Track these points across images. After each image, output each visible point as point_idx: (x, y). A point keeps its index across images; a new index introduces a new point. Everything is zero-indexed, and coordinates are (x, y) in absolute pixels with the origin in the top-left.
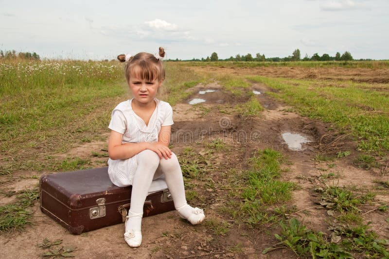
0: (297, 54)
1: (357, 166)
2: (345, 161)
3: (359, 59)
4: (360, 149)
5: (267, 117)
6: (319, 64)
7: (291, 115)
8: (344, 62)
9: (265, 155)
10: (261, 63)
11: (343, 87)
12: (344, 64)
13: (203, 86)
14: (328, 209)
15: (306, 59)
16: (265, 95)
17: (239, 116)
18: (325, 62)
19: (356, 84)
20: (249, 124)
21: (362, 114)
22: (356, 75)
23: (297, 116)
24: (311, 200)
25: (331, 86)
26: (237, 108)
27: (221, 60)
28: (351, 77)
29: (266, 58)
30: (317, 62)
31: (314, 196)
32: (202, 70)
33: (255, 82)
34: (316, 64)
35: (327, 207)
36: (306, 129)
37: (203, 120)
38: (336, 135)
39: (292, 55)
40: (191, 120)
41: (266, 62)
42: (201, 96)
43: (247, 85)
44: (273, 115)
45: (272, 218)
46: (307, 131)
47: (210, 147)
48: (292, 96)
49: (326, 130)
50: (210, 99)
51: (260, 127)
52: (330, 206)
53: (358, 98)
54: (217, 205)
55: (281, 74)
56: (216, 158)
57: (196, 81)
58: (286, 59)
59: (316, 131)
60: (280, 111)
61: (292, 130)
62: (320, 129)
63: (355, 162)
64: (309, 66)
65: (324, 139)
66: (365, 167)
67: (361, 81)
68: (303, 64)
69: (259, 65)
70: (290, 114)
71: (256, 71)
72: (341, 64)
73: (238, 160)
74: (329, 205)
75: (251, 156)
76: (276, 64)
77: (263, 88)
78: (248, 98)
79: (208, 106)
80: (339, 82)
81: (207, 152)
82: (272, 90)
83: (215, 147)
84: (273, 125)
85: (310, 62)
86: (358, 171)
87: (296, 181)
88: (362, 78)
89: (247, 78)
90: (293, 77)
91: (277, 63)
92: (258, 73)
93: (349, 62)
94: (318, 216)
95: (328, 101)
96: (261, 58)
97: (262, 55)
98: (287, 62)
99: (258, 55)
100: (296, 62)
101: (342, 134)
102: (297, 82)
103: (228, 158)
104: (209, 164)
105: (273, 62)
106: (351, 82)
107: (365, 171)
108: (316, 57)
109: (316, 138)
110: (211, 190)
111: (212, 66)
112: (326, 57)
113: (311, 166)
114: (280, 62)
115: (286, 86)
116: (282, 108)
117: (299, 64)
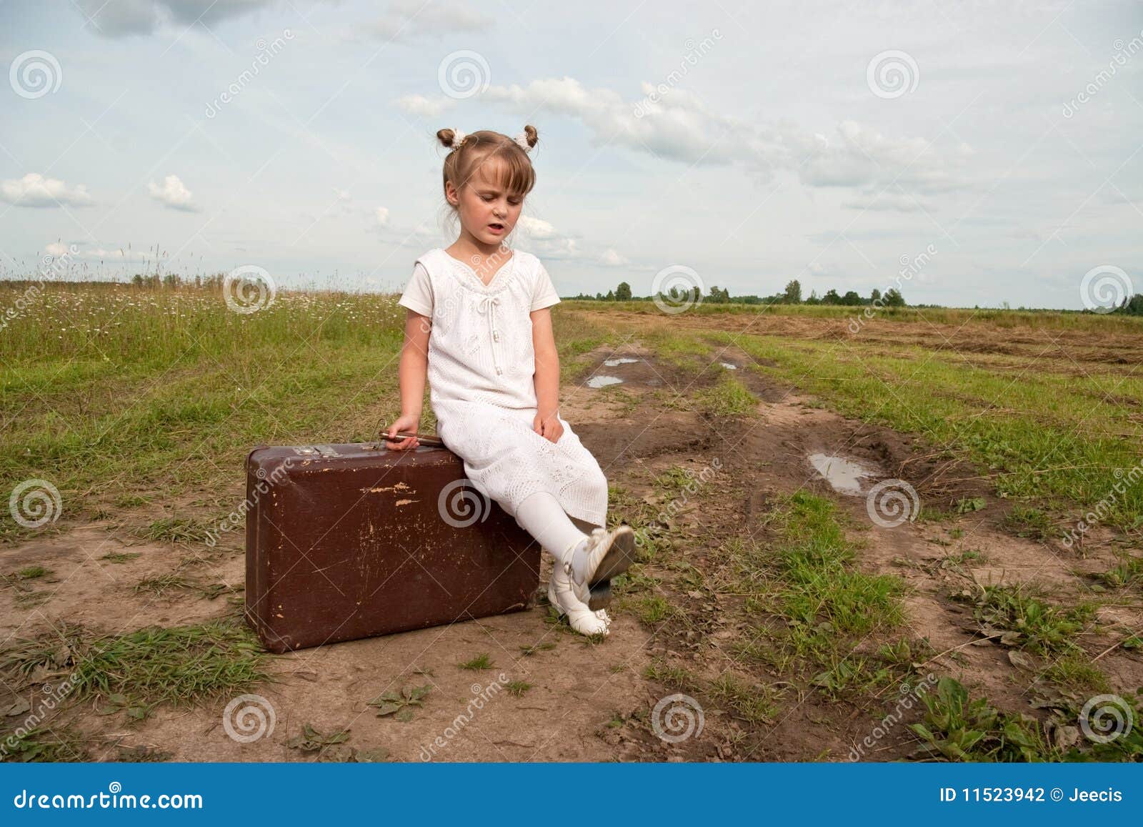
0: (794, 289)
1: (1014, 534)
2: (979, 522)
3: (917, 305)
4: (1005, 495)
5: (771, 418)
6: (842, 311)
7: (821, 416)
8: (890, 308)
9: (799, 507)
10: (722, 306)
11: (906, 358)
12: (892, 313)
13: (611, 350)
14: (1008, 648)
15: (812, 301)
16: (749, 371)
17: (706, 414)
18: (854, 308)
19: (932, 354)
20: (734, 433)
21: (977, 415)
22: (924, 335)
23: (832, 417)
24: (952, 623)
25: (881, 355)
26: (699, 399)
27: (638, 299)
28: (916, 339)
29: (731, 296)
30: (836, 307)
31: (954, 611)
32: (602, 318)
33: (720, 343)
34: (835, 312)
35: (1003, 641)
36: (859, 446)
37: (628, 421)
38: (932, 461)
39: (783, 292)
40: (600, 421)
41: (733, 305)
42: (611, 371)
43: (704, 349)
44: (781, 414)
45: (882, 674)
46: (864, 450)
47: (665, 487)
48: (809, 374)
49: (907, 448)
50: (633, 376)
51: (759, 442)
52: (1011, 640)
53: (950, 380)
54: (725, 635)
55: (770, 328)
56: (686, 512)
57: (594, 339)
58: (771, 300)
59: (886, 450)
60: (792, 405)
61: (828, 449)
62: (894, 446)
63: (1007, 523)
64: (821, 316)
65: (906, 468)
66: (1035, 537)
67: (937, 347)
68: (810, 311)
69: (718, 310)
70: (816, 412)
71: (714, 322)
72: (884, 313)
73: (736, 516)
74: (1008, 637)
75: (768, 508)
76: (753, 310)
77: (739, 356)
78: (714, 378)
79: (632, 392)
80: (896, 349)
81: (662, 498)
82: (760, 361)
83: (676, 485)
84: (787, 436)
85: (824, 307)
86: (1022, 548)
87: (894, 572)
88: (938, 341)
89: (702, 336)
90: (797, 335)
91: (757, 307)
92: (720, 326)
93: (900, 309)
94: (985, 666)
95: (889, 386)
96: (719, 297)
97: (722, 290)
98: (775, 306)
99: (714, 290)
100: (793, 306)
101: (947, 458)
102: (811, 346)
103: (714, 512)
104: (673, 528)
105: (747, 306)
106: (918, 349)
107: (1039, 547)
108: (832, 298)
109: (886, 466)
110: (697, 594)
111: (621, 310)
112: (851, 299)
113: (912, 534)
114: (762, 306)
115: (788, 354)
116: (795, 400)
117: (801, 311)
